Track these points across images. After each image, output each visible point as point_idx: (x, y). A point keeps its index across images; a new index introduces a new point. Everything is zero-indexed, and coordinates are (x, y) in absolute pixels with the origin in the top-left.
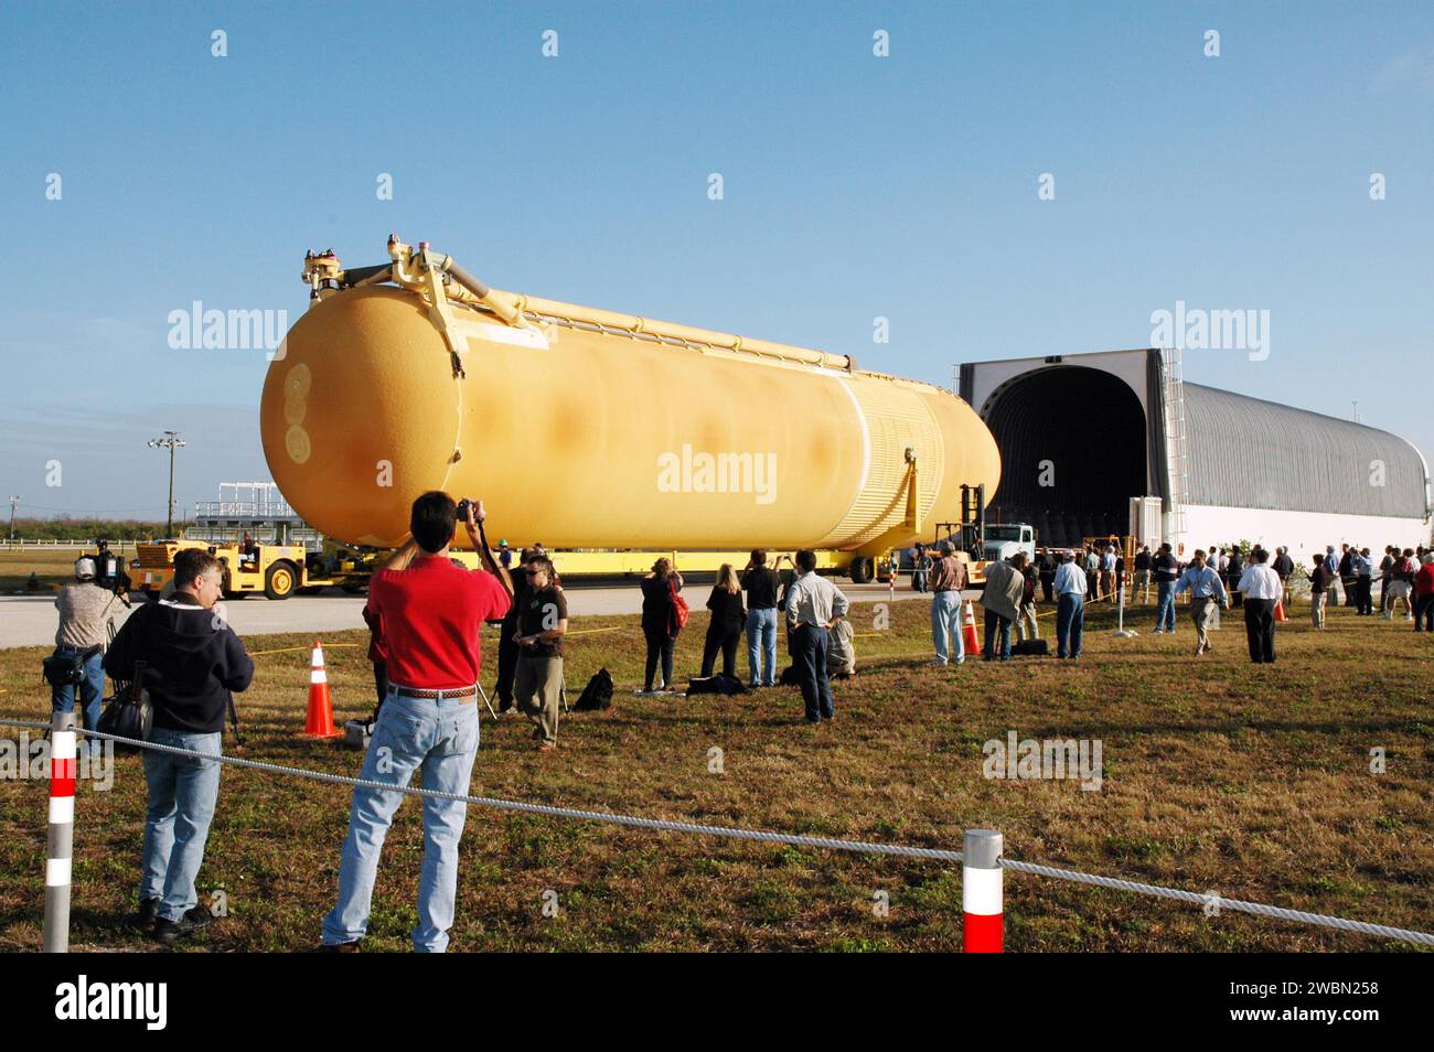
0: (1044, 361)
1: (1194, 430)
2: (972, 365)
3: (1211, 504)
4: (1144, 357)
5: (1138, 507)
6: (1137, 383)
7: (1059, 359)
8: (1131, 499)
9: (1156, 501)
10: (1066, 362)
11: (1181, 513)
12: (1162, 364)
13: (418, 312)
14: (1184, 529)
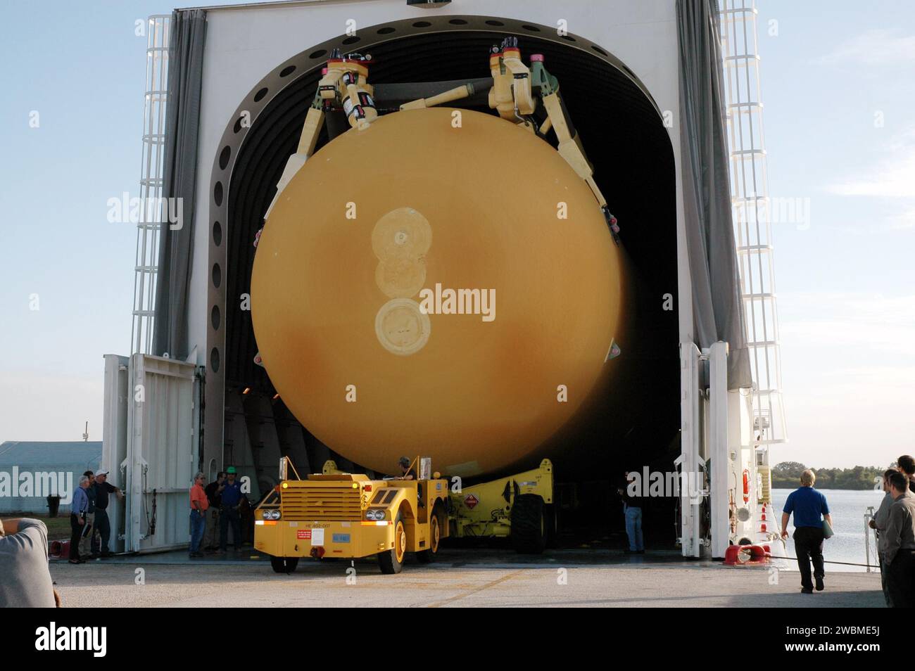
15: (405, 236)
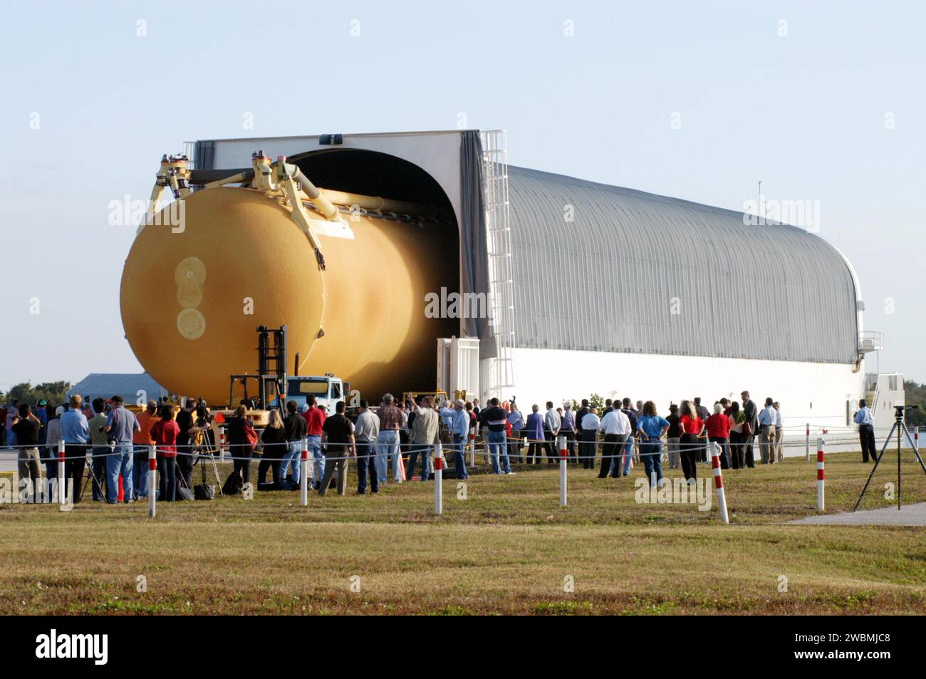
0: (317, 141)
1: (522, 242)
2: (213, 142)
3: (546, 345)
4: (456, 142)
5: (449, 352)
6: (448, 178)
7: (338, 139)
8: (439, 340)
9: (472, 344)
10: (348, 144)
11: (506, 360)
12: (481, 152)
13: (284, 215)
14: (510, 383)
15: (192, 273)
